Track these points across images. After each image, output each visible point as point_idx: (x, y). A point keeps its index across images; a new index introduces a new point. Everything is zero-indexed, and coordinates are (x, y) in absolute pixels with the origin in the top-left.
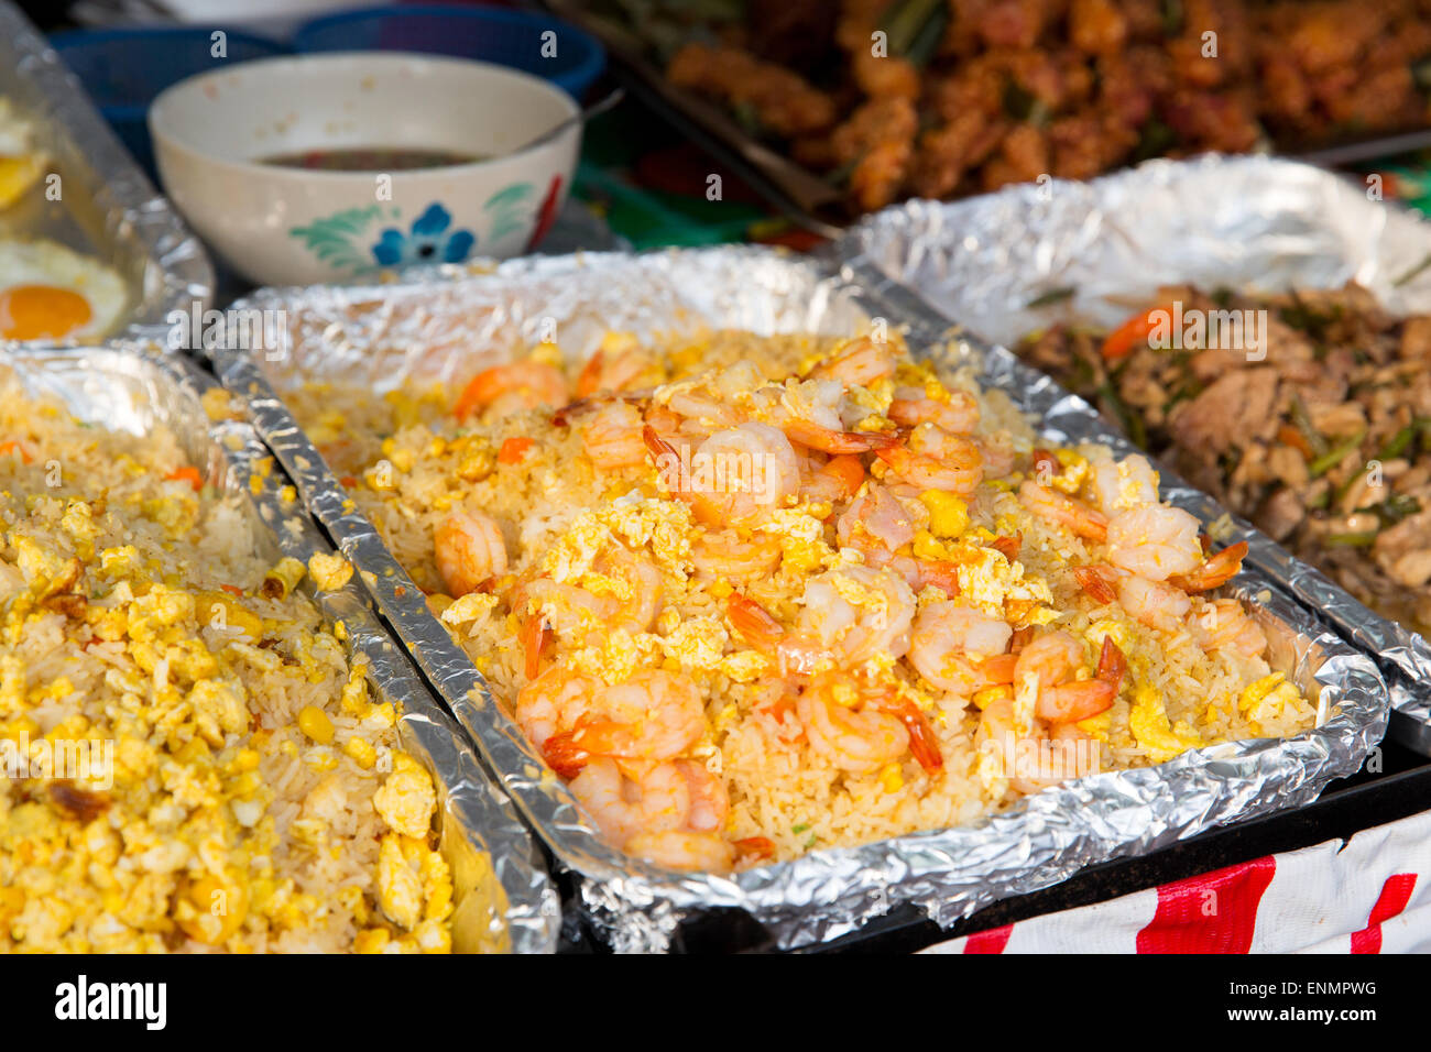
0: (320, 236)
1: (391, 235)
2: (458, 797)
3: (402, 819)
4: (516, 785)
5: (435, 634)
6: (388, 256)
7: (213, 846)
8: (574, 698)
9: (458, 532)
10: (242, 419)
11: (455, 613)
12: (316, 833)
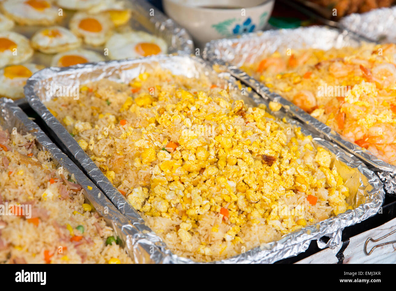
0: (219, 27)
1: (238, 26)
2: (339, 156)
3: (324, 162)
4: (356, 152)
5: (312, 119)
6: (236, 32)
7: (300, 168)
8: (359, 131)
9: (302, 95)
10: (226, 71)
11: (314, 114)
12: (311, 166)
